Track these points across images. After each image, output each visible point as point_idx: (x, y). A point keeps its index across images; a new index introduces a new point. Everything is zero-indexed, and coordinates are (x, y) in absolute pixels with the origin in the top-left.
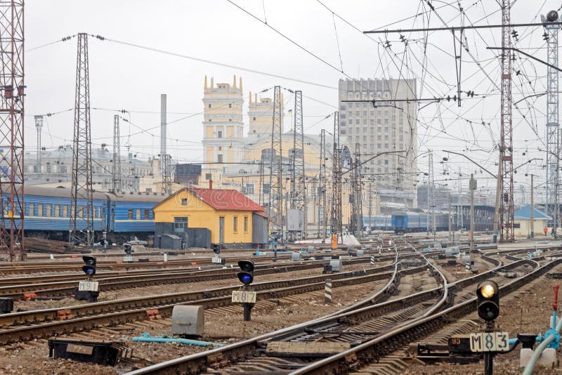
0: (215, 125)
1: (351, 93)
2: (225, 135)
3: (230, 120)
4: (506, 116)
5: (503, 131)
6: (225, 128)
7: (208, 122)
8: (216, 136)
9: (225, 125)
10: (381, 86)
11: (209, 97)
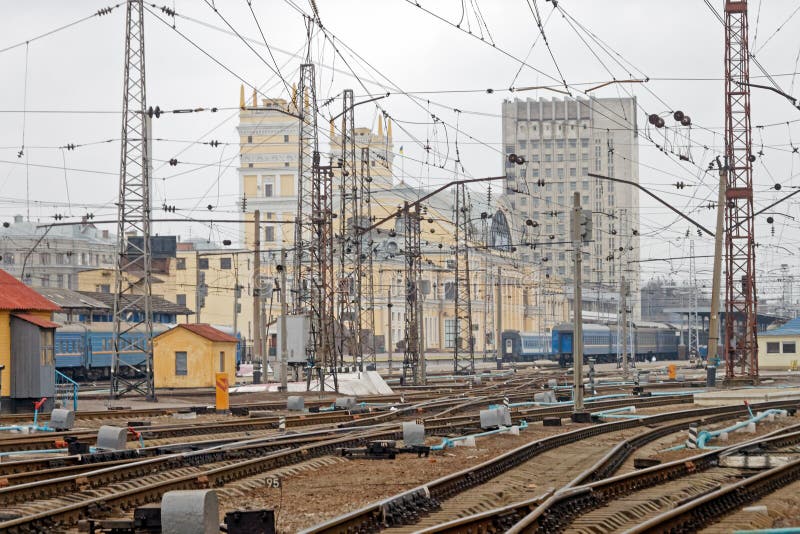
0: (259, 175)
1: (523, 124)
2: (277, 191)
3: (287, 164)
4: (736, 97)
5: (730, 130)
6: (278, 178)
7: (248, 168)
8: (262, 192)
9: (278, 174)
10: (576, 111)
11: (248, 123)
